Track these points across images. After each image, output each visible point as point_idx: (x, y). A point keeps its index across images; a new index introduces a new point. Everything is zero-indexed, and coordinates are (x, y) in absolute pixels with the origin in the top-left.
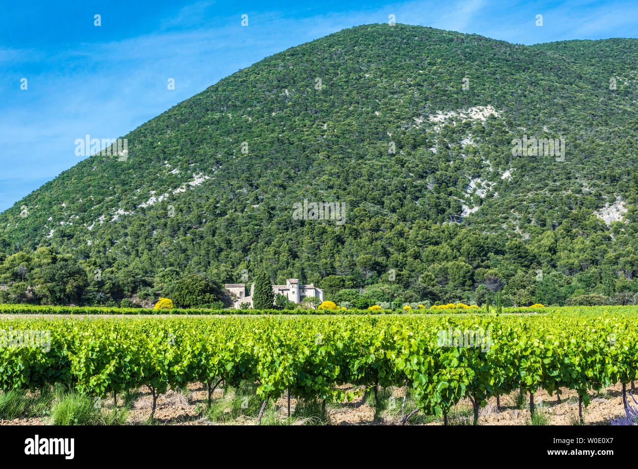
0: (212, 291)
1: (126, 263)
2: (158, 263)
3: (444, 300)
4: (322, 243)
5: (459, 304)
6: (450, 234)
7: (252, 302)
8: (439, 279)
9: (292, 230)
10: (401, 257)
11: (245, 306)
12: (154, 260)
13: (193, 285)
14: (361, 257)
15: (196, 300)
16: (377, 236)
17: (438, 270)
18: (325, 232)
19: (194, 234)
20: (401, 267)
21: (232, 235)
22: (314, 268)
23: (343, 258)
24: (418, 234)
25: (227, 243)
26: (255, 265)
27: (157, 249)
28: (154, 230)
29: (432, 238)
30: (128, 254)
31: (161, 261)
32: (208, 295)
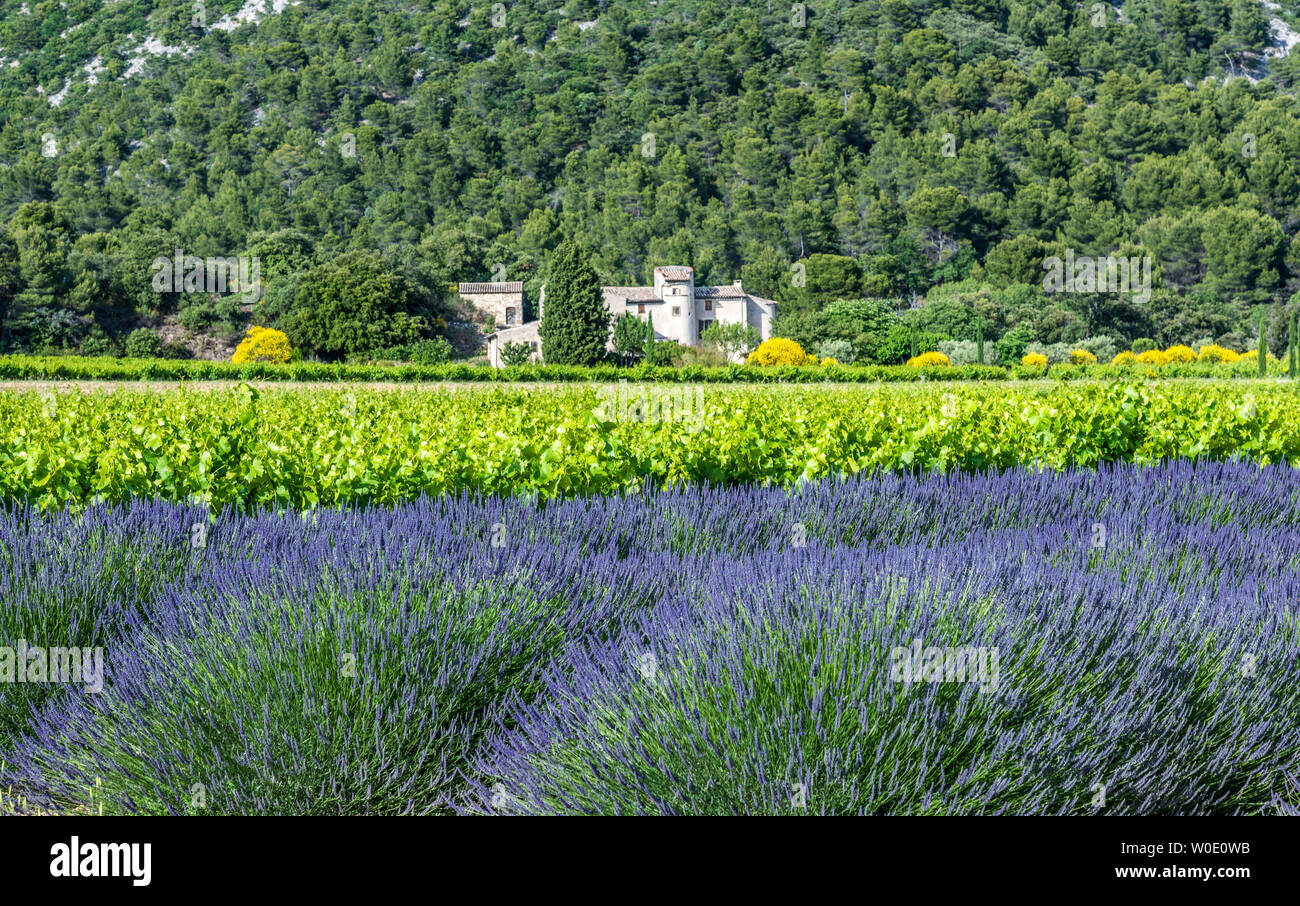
0: (414, 305)
1: (166, 215)
2: (267, 213)
3: (1165, 336)
4: (797, 146)
5: (1207, 347)
6: (1219, 117)
7: (539, 340)
8: (1174, 266)
9: (701, 103)
10: (1052, 195)
11: (517, 355)
12: (254, 203)
13: (353, 285)
14: (921, 195)
15: (364, 335)
16: (977, 125)
17: (1170, 236)
18: (805, 112)
19: (384, 118)
20: (1052, 227)
21: (506, 121)
22: (767, 231)
23: (863, 198)
24: (1112, 117)
25: (487, 150)
26: (576, 220)
27: (263, 169)
28: (256, 104)
29: (1158, 131)
30: (174, 183)
31: (278, 206)
32: (401, 317)
